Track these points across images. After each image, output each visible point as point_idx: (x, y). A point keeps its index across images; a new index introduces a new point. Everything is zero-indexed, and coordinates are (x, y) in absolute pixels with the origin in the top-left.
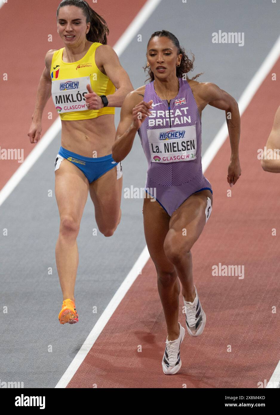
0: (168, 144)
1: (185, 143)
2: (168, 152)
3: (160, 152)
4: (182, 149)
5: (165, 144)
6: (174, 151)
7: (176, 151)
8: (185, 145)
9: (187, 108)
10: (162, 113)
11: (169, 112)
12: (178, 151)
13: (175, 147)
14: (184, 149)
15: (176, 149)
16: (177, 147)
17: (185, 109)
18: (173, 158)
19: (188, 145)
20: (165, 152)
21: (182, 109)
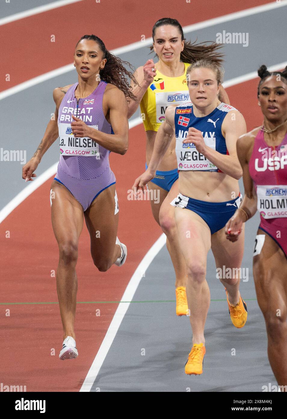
0: (72, 138)
1: (86, 141)
2: (71, 146)
3: (64, 145)
4: (83, 145)
5: (69, 138)
6: (76, 146)
7: (78, 146)
8: (87, 142)
9: (92, 108)
10: (71, 110)
11: (77, 110)
12: (80, 147)
13: (78, 142)
14: (85, 145)
15: (78, 144)
16: (79, 142)
17: (89, 109)
18: (75, 153)
19: (89, 143)
20: (69, 146)
21: (87, 108)
